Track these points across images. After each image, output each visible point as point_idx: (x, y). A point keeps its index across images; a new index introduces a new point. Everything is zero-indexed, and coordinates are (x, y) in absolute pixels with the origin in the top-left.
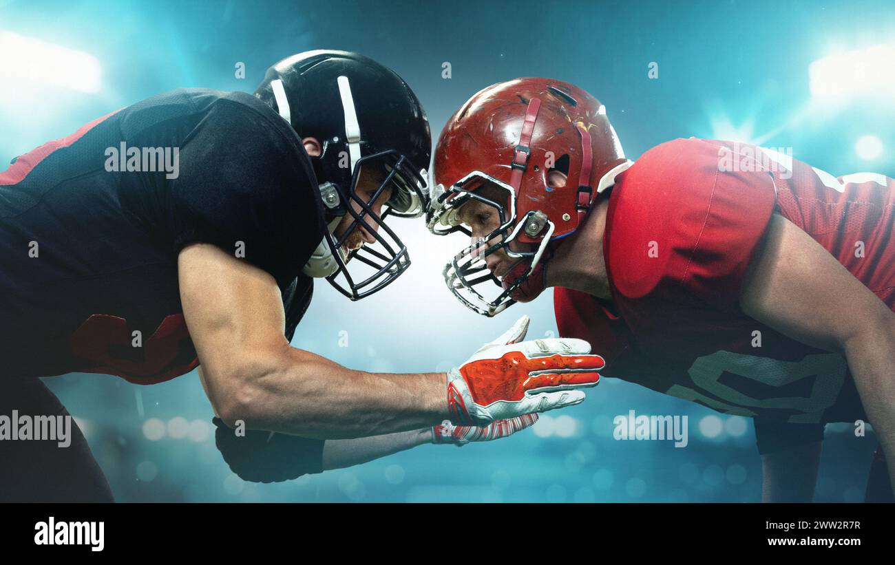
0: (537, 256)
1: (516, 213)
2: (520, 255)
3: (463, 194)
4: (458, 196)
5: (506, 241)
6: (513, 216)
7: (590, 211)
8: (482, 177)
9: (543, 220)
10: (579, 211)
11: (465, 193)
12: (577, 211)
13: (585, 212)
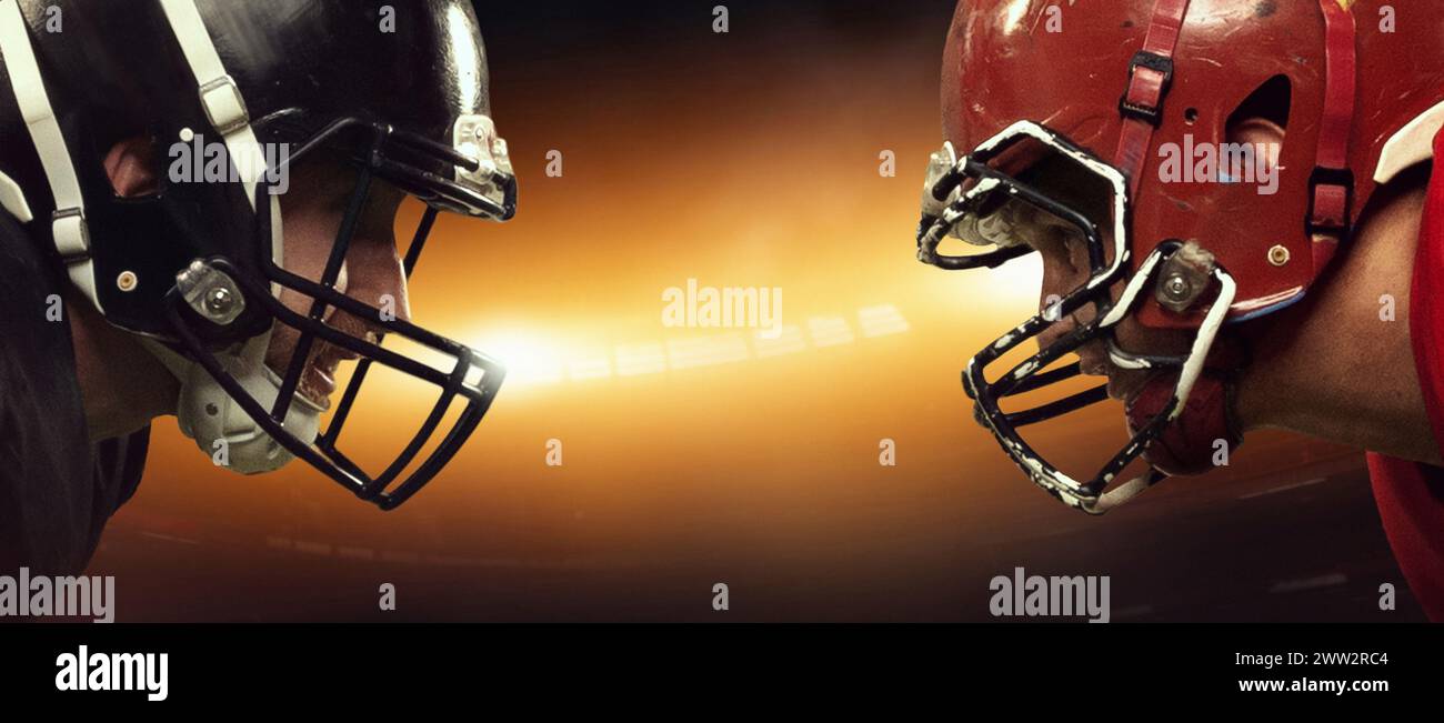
0: (1191, 368)
1: (1128, 246)
2: (1143, 363)
3: (988, 184)
4: (976, 190)
5: (1106, 321)
6: (1121, 253)
7: (1348, 239)
8: (1038, 139)
9: (1201, 268)
10: (1316, 239)
11: (996, 182)
12: (1310, 238)
13: (1333, 240)
